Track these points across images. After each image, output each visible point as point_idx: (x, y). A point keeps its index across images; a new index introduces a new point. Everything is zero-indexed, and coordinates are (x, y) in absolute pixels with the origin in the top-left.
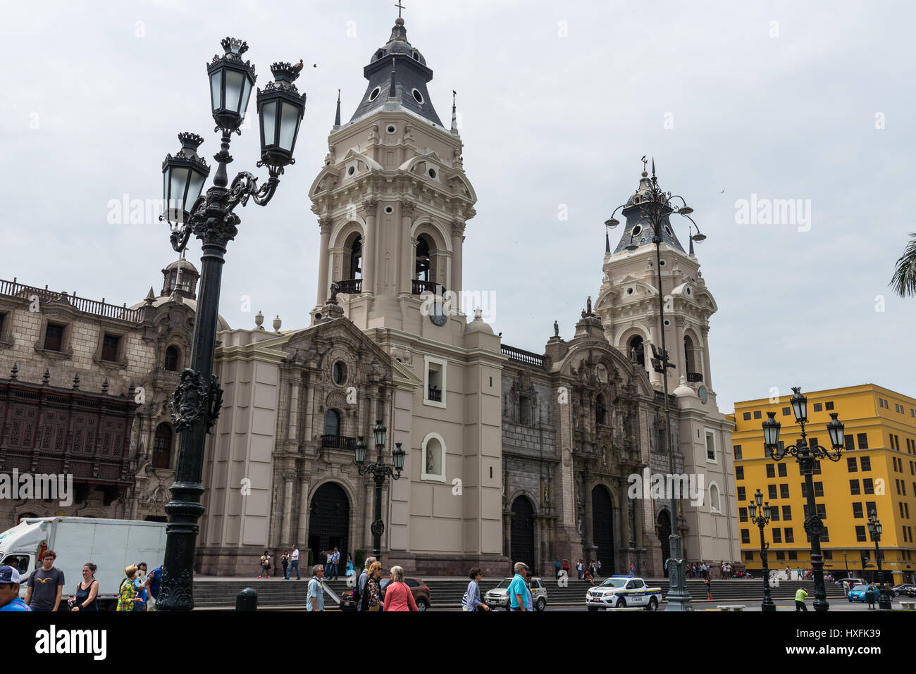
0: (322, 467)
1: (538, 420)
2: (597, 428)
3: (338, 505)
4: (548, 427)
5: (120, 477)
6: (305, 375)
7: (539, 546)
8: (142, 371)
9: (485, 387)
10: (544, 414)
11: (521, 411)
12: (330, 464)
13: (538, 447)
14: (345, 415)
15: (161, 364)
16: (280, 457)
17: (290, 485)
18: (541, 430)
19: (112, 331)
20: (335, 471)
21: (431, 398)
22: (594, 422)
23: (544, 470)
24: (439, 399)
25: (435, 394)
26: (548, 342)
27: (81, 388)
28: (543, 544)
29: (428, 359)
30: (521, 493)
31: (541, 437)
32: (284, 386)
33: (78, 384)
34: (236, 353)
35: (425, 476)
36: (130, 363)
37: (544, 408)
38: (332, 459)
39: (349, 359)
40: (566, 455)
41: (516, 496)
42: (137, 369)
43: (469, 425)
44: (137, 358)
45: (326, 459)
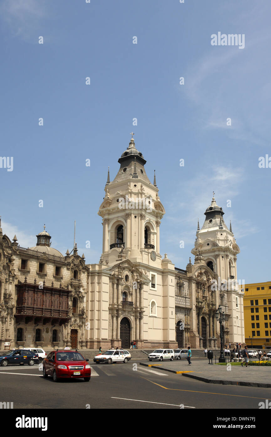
0: (123, 312)
1: (184, 294)
2: (203, 296)
3: (127, 325)
4: (188, 297)
5: (67, 316)
6: (118, 280)
7: (185, 338)
8: (67, 279)
9: (170, 283)
10: (186, 292)
11: (180, 290)
12: (125, 311)
13: (184, 304)
14: (128, 294)
15: (73, 277)
16: (111, 310)
17: (115, 318)
18: (186, 298)
19: (58, 265)
20: (127, 313)
21: (152, 287)
22: (202, 294)
23: (186, 311)
24: (154, 287)
25: (153, 286)
26: (187, 266)
27: (54, 286)
28: (186, 337)
29: (151, 273)
30: (179, 320)
31: (186, 300)
32: (111, 284)
33: (45, 283)
34: (95, 273)
35: (151, 315)
36: (64, 277)
37: (186, 290)
38: (126, 309)
39: (129, 274)
40: (194, 307)
41: (178, 321)
42: (66, 279)
43: (165, 296)
44: (65, 275)
45: (124, 309)
